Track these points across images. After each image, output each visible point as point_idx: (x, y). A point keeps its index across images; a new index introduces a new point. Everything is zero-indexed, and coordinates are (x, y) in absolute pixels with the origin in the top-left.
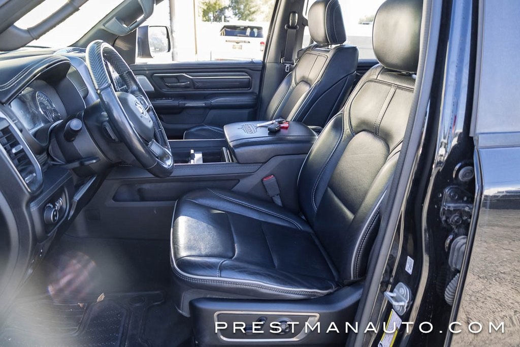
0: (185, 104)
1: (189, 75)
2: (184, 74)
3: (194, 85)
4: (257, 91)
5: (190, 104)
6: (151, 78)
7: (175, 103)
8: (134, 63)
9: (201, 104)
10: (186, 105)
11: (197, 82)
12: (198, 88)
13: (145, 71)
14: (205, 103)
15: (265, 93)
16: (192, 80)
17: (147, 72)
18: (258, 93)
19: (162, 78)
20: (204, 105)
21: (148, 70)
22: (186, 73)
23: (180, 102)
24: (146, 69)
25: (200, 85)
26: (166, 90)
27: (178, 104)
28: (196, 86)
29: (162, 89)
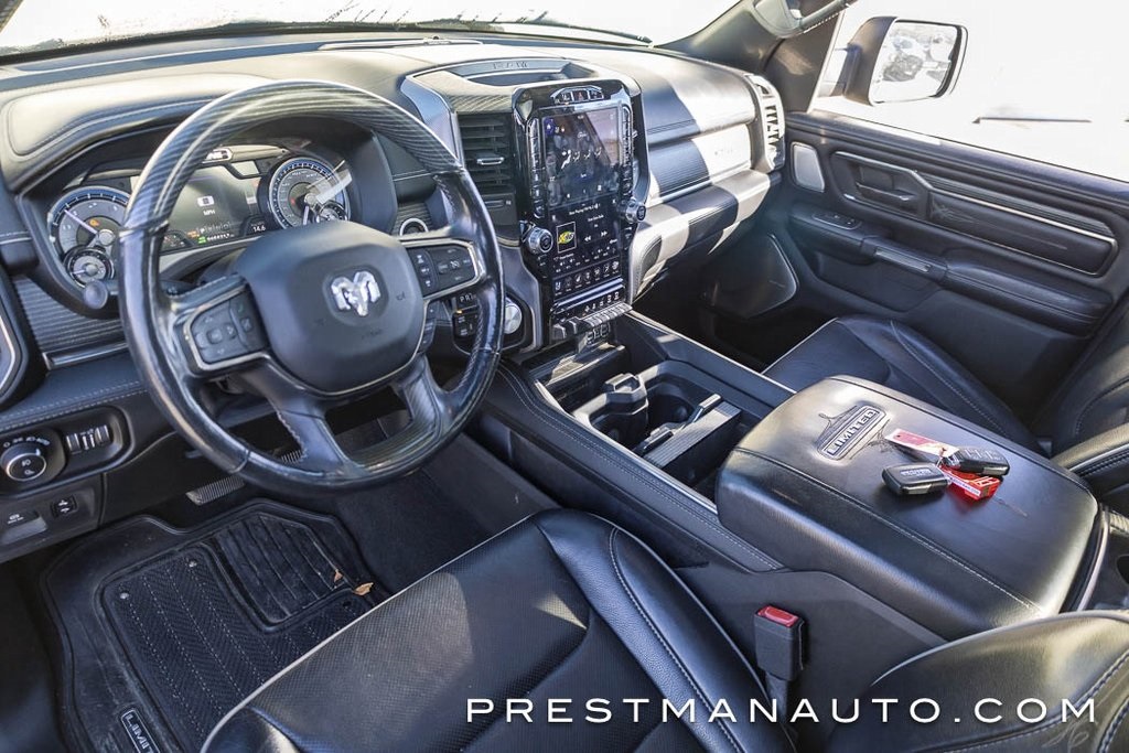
0: (876, 249)
1: (927, 180)
2: (914, 173)
3: (929, 208)
5: (888, 253)
6: (826, 156)
7: (856, 238)
8: (806, 111)
9: (919, 265)
10: (878, 253)
11: (940, 204)
12: (936, 221)
13: (818, 137)
14: (930, 269)
16: (929, 196)
17: (823, 141)
19: (855, 165)
20: (925, 270)
21: (827, 136)
22: (920, 170)
23: (866, 241)
24: (823, 132)
25: (944, 215)
26: (852, 198)
27: (859, 244)
28: (932, 213)
29: (843, 192)
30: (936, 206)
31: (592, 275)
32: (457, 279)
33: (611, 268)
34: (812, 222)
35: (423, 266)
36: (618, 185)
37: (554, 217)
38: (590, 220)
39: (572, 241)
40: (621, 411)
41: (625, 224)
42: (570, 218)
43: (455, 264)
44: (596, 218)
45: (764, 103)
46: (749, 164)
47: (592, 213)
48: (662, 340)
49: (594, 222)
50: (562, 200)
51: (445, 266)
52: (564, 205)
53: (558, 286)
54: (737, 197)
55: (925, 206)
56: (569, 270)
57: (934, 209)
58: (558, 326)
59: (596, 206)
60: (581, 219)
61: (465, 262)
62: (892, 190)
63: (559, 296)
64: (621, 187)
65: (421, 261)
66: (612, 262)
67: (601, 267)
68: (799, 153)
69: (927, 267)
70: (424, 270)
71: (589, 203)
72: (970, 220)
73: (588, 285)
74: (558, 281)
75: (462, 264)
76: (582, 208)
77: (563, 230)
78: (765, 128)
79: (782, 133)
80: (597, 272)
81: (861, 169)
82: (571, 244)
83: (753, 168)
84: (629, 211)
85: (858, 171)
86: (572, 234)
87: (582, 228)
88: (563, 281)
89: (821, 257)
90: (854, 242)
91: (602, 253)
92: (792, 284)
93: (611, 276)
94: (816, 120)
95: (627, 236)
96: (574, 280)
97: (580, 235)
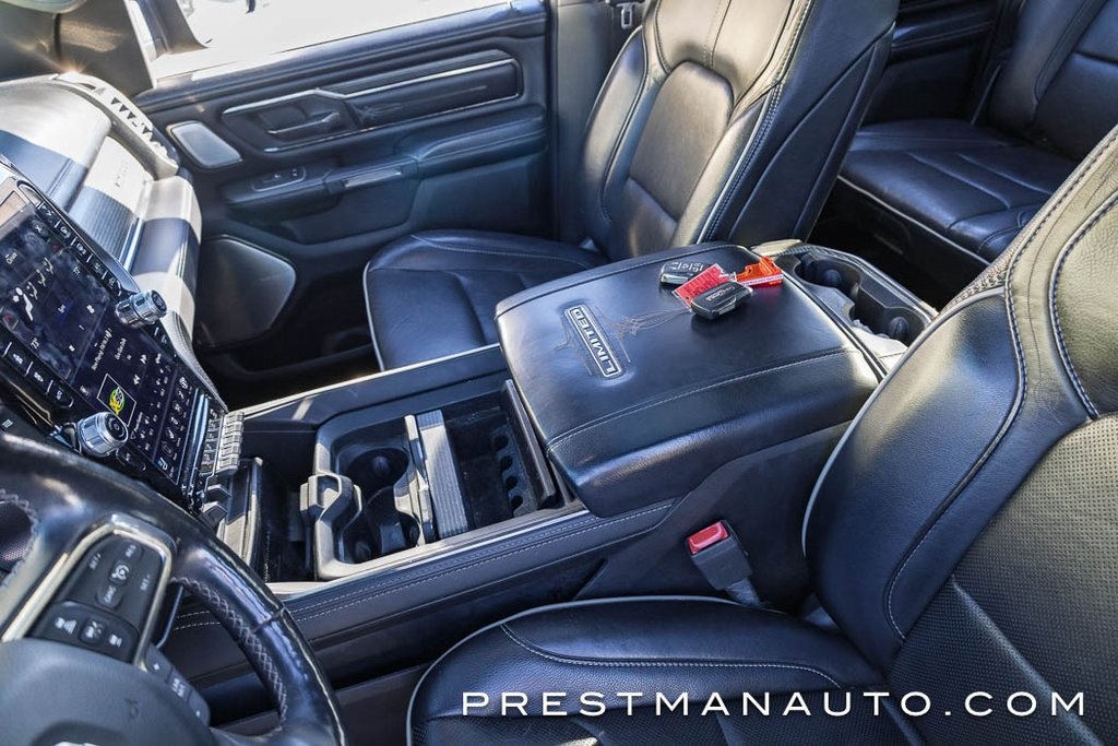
0: (343, 183)
1: (334, 91)
2: (318, 91)
3: (354, 117)
4: (540, 99)
5: (357, 179)
6: (216, 121)
7: (317, 184)
8: (151, 87)
9: (390, 172)
10: (347, 186)
11: (362, 107)
13: (190, 107)
14: (401, 169)
15: (565, 100)
16: (347, 106)
17: (201, 108)
18: (544, 104)
19: (252, 115)
20: (399, 173)
21: (200, 101)
22: (321, 85)
23: (327, 181)
24: (192, 98)
25: (373, 115)
26: (275, 149)
27: (323, 188)
28: (361, 120)
29: (262, 149)
30: (358, 111)
31: (178, 416)
32: (144, 586)
33: (183, 390)
34: (259, 196)
35: (81, 629)
36: (103, 289)
37: (84, 390)
38: (118, 357)
39: (127, 399)
40: (348, 520)
41: (149, 328)
42: (98, 375)
43: (120, 573)
44: (121, 349)
45: (105, 99)
46: (149, 177)
47: (112, 347)
48: (300, 414)
49: (124, 354)
50: (71, 358)
51: (111, 591)
52: (79, 364)
53: (163, 463)
54: (183, 217)
55: (351, 116)
56: (155, 433)
57: (360, 115)
58: (206, 507)
59: (109, 335)
60: (108, 362)
61: (129, 554)
62: (309, 119)
63: (175, 474)
64: (107, 288)
65: (70, 626)
66: (177, 382)
67: (176, 398)
68: (183, 135)
69: (398, 170)
70: (90, 633)
71: (100, 337)
72: (396, 107)
73: (185, 431)
74: (157, 458)
75: (127, 561)
76: (98, 349)
77: (107, 398)
78: (132, 127)
79: (150, 126)
80: (177, 408)
81: (261, 116)
82: (128, 403)
83: (156, 178)
84: (141, 311)
85: (260, 119)
86: (118, 391)
87: (123, 373)
88: (161, 454)
89: (288, 225)
90: (316, 189)
91: (162, 382)
92: (282, 267)
93: (191, 397)
94: (173, 91)
95: (163, 340)
96: (168, 439)
97: (128, 385)
